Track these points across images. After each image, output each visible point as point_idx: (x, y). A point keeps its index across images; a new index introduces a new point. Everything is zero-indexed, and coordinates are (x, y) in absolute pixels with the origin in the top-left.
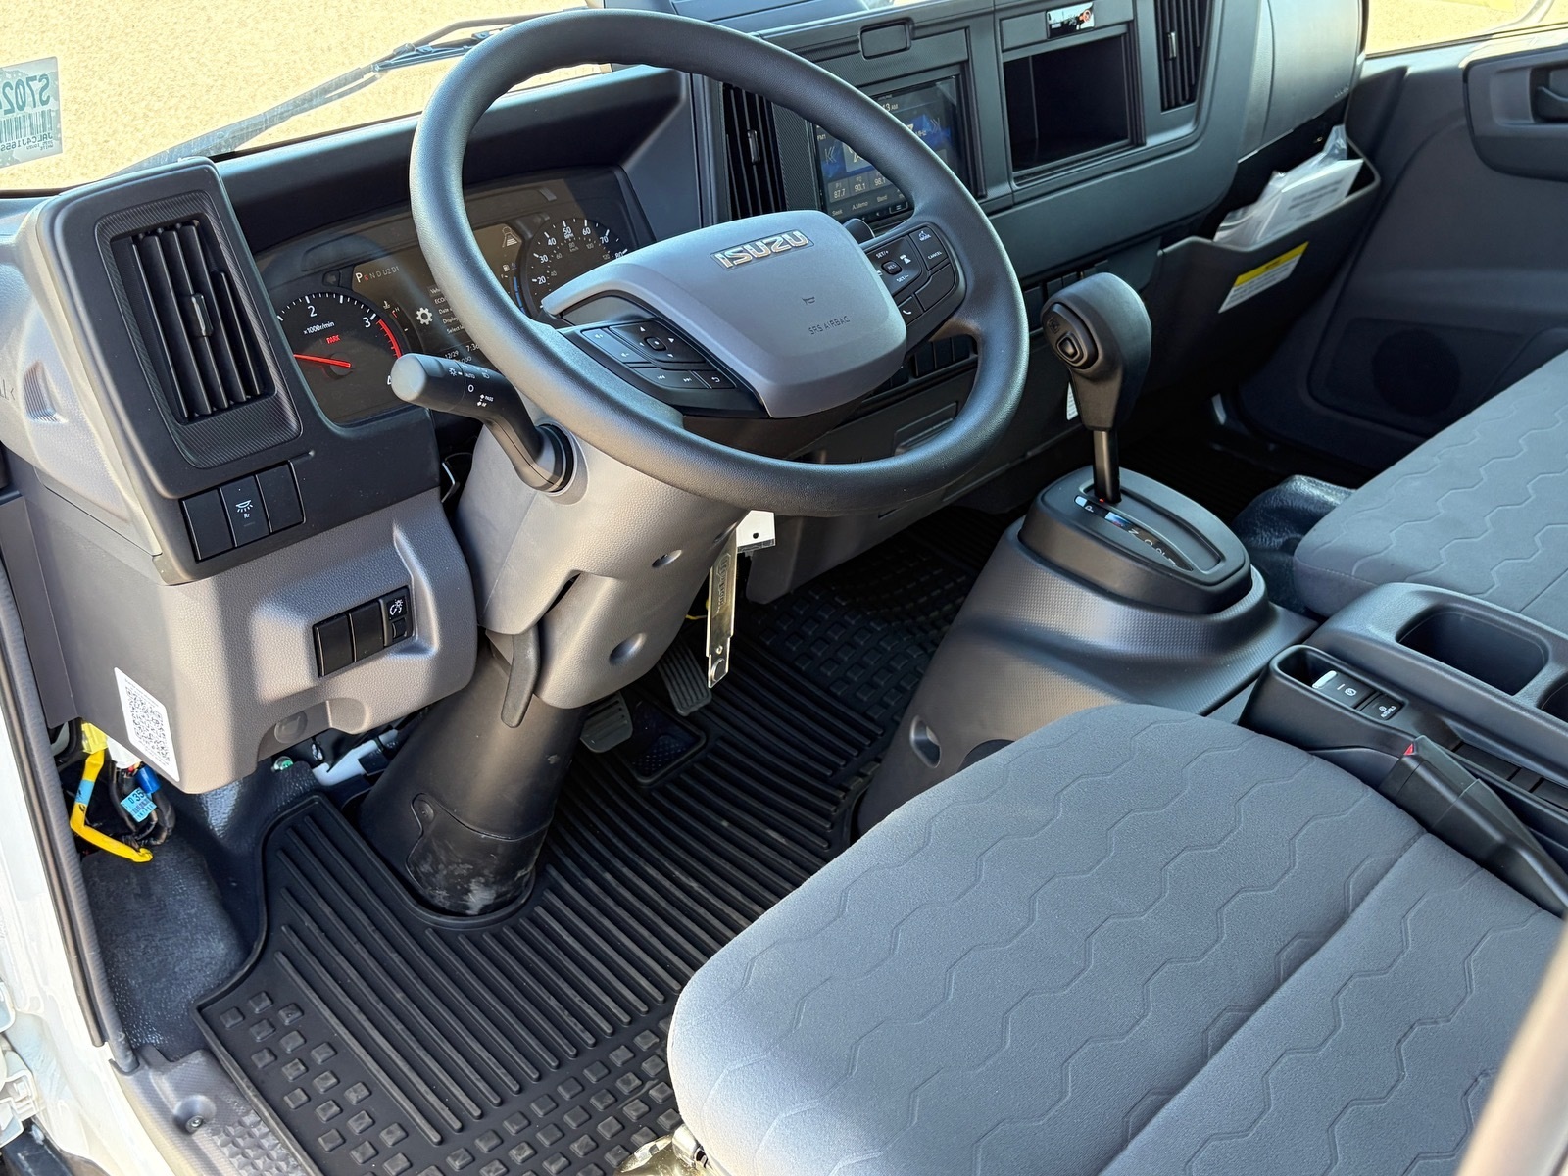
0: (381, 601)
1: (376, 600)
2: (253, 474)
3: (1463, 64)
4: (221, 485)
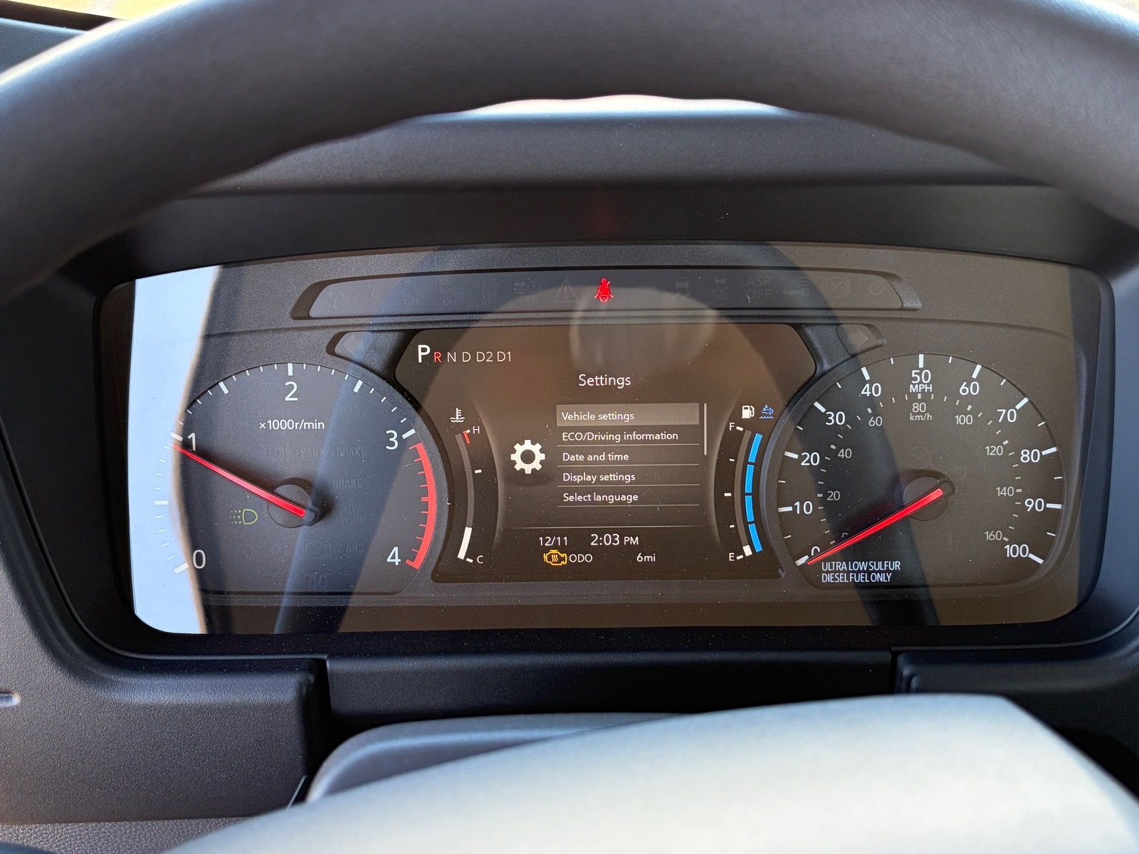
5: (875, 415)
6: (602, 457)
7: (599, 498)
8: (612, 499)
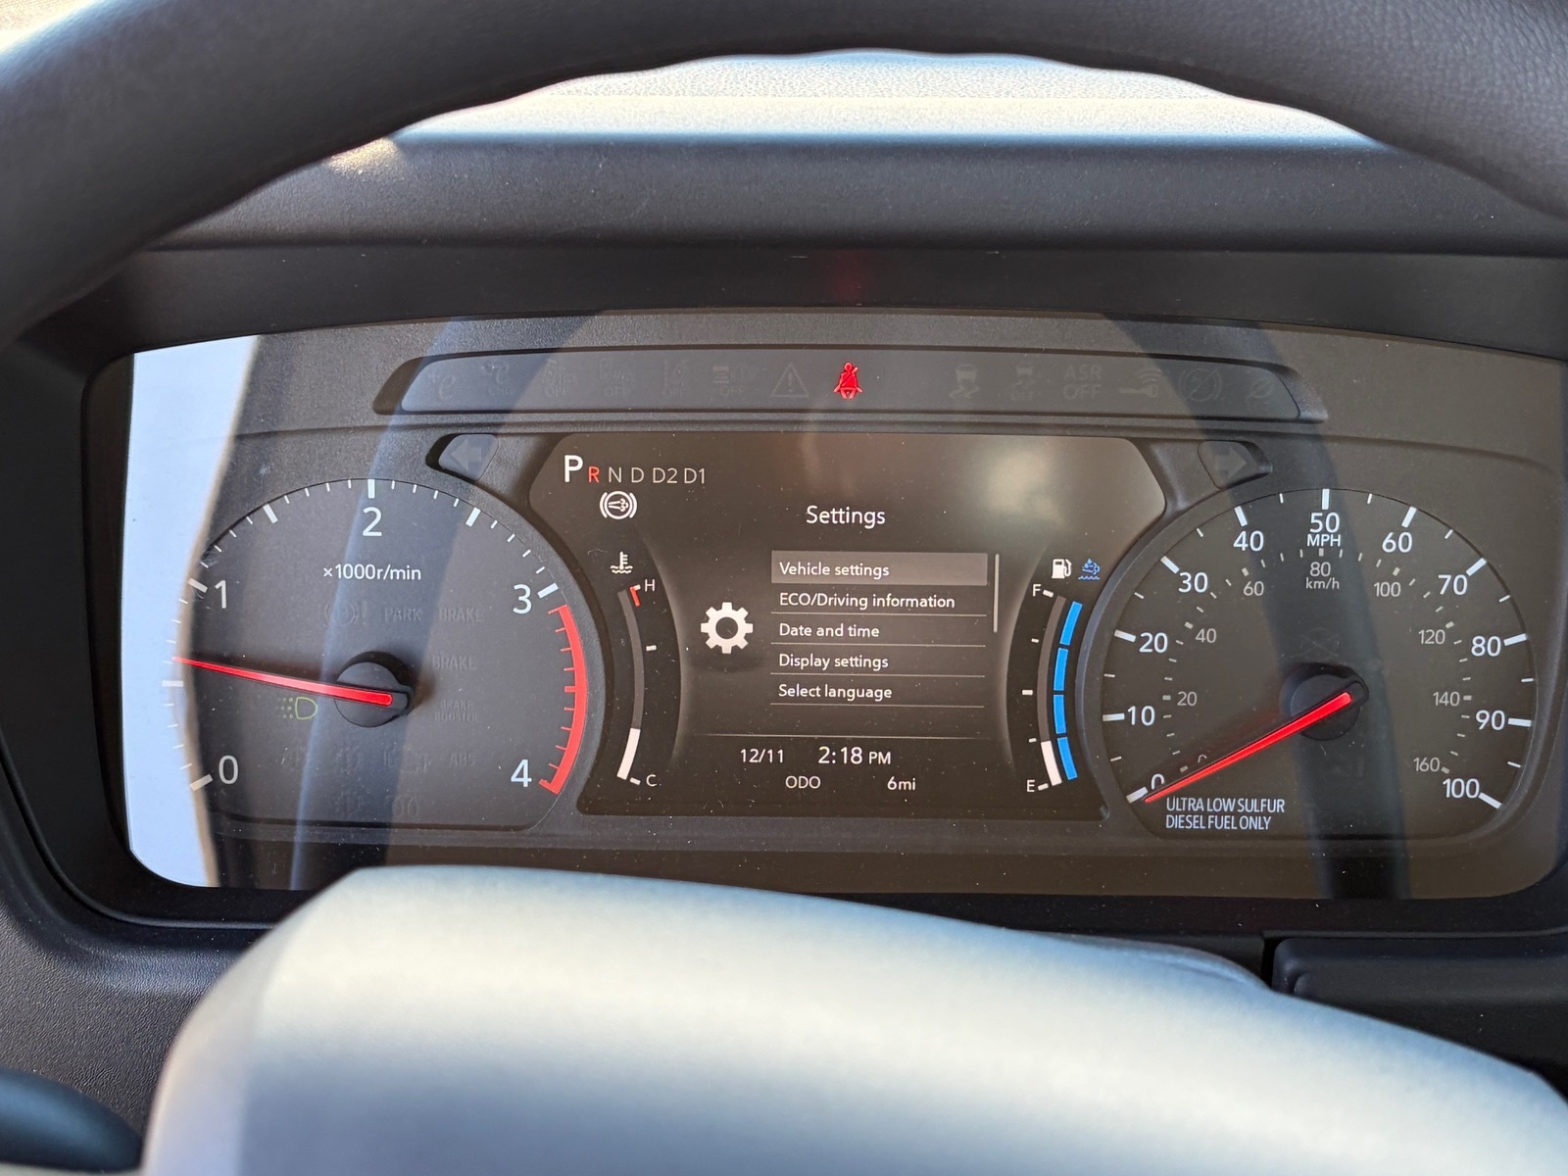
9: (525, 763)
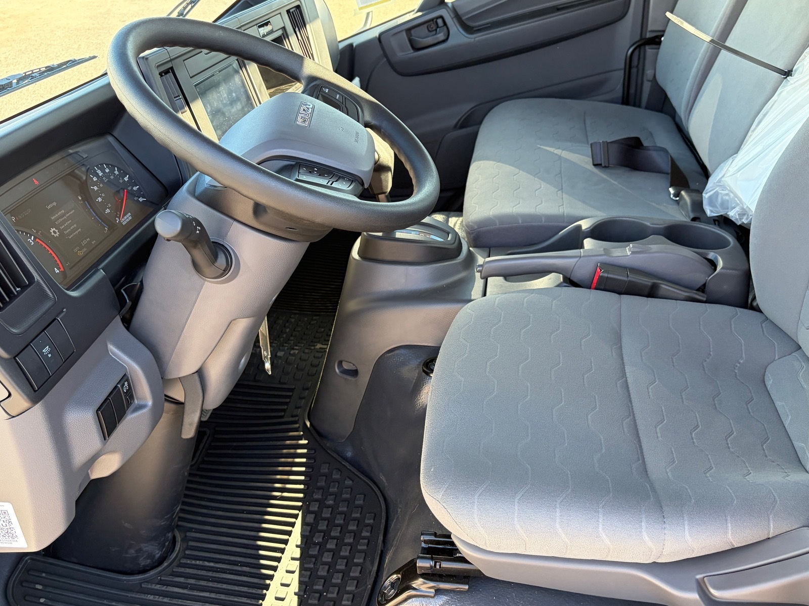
0: (119, 386)
1: (116, 387)
2: (43, 331)
3: (378, 36)
4: (31, 342)
5: (100, 184)
6: (67, 224)
7: (75, 234)
8: (77, 232)
9: (55, 269)
